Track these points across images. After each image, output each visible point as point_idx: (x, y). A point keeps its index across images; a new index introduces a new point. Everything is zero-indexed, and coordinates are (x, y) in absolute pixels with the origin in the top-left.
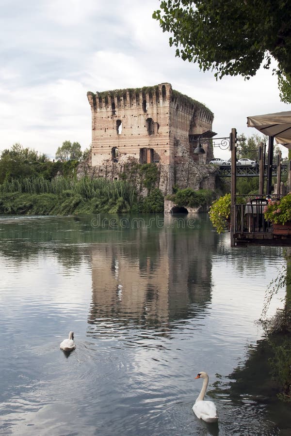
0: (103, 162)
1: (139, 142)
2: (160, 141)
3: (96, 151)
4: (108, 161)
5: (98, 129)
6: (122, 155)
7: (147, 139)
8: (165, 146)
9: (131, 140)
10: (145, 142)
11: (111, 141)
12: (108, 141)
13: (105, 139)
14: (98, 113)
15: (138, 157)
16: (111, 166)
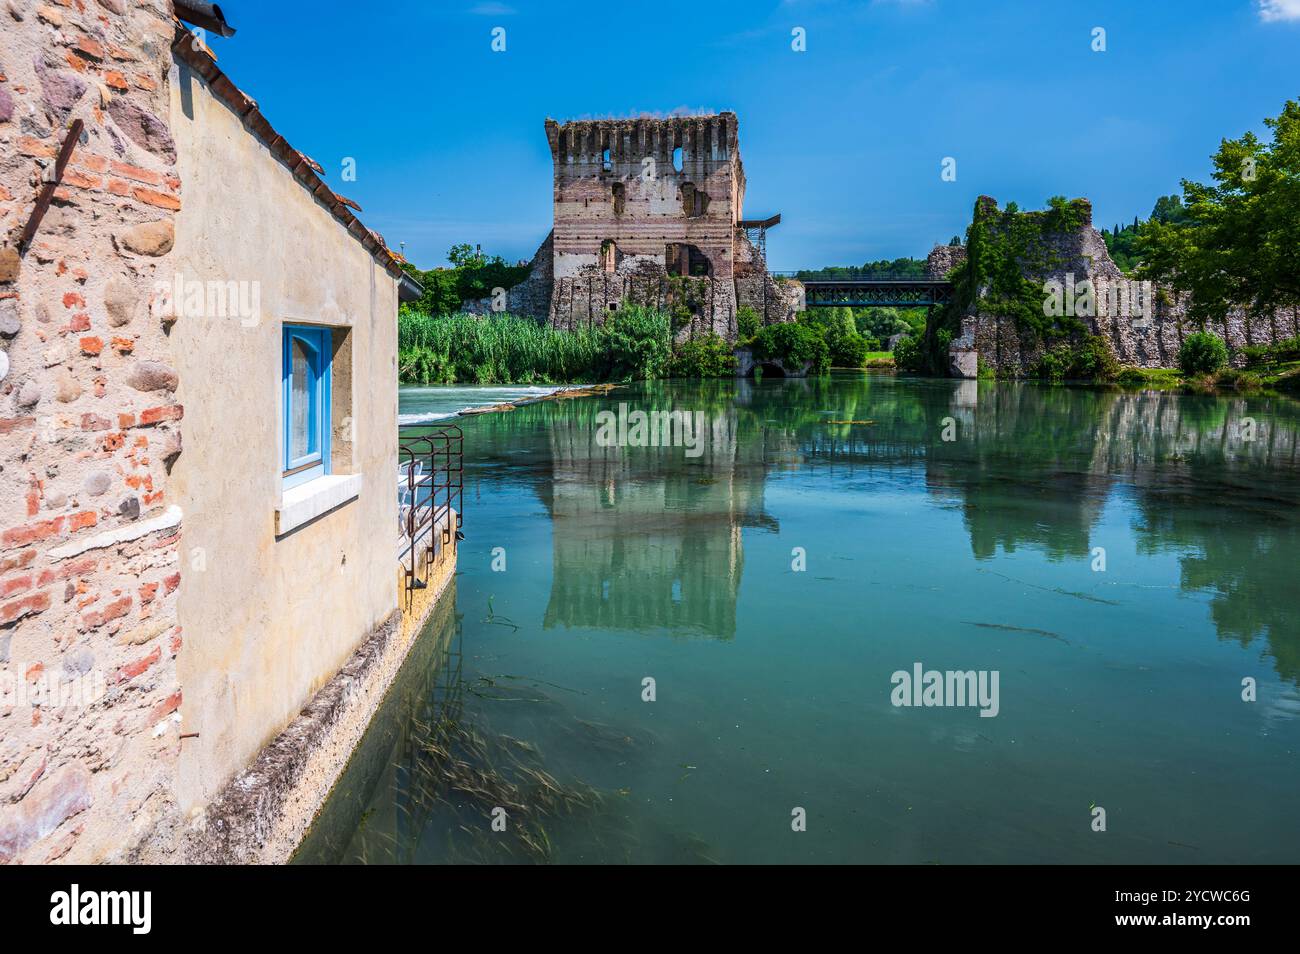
0: (582, 270)
1: (663, 231)
2: (711, 230)
3: (563, 247)
4: (592, 267)
5: (570, 201)
6: (625, 256)
7: (682, 226)
8: (722, 241)
9: (646, 225)
10: (677, 232)
11: (599, 226)
12: (592, 226)
13: (585, 222)
14: (568, 167)
15: (661, 260)
16: (599, 280)
